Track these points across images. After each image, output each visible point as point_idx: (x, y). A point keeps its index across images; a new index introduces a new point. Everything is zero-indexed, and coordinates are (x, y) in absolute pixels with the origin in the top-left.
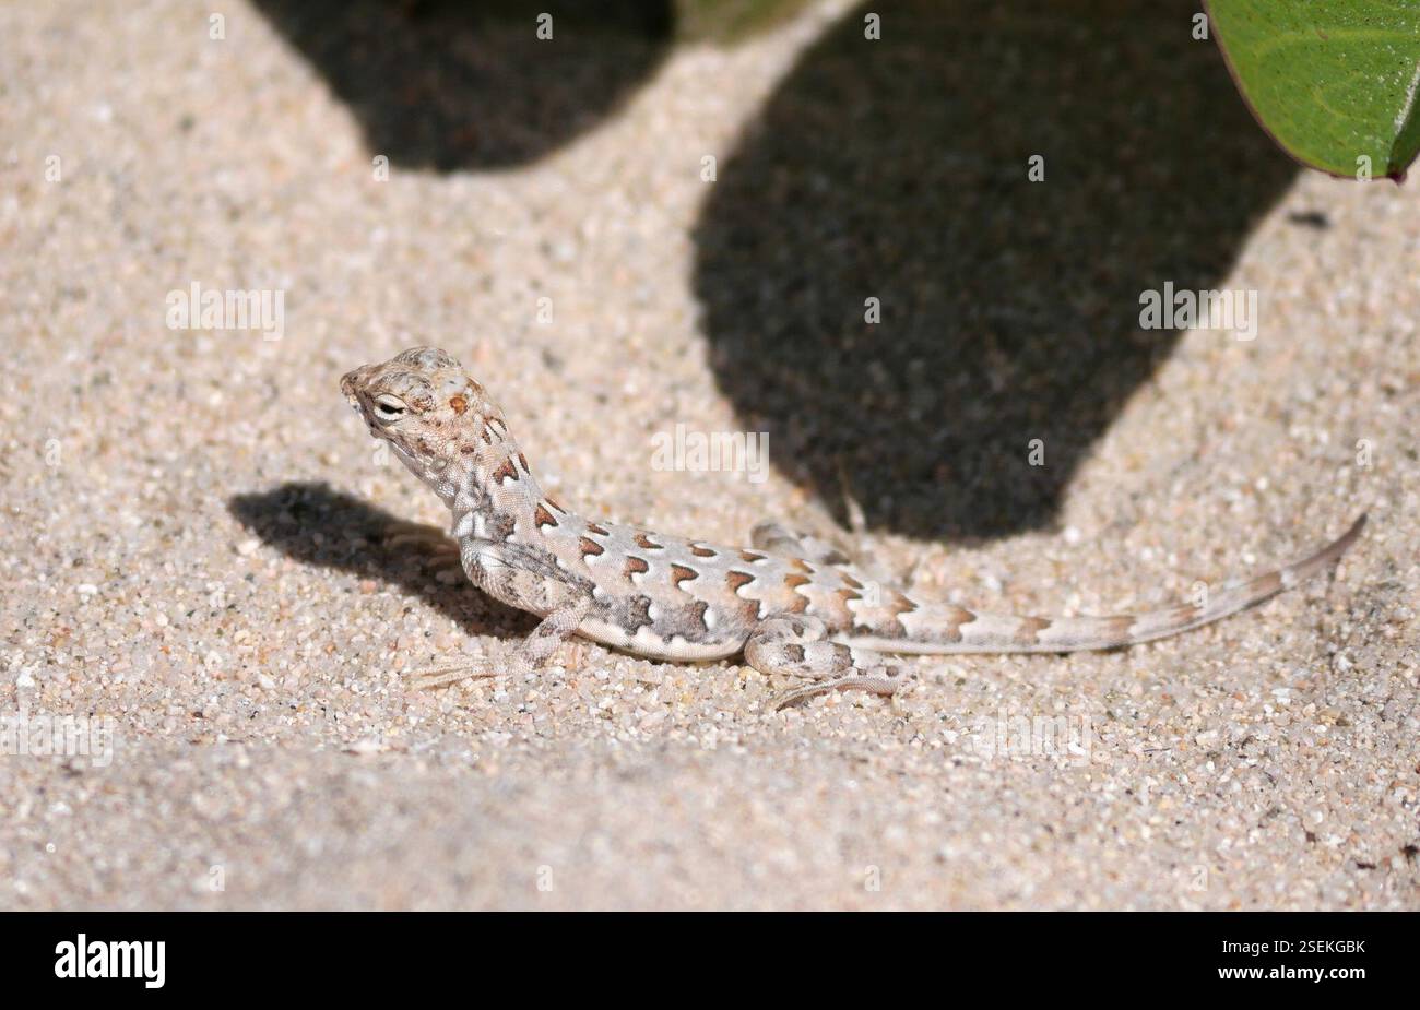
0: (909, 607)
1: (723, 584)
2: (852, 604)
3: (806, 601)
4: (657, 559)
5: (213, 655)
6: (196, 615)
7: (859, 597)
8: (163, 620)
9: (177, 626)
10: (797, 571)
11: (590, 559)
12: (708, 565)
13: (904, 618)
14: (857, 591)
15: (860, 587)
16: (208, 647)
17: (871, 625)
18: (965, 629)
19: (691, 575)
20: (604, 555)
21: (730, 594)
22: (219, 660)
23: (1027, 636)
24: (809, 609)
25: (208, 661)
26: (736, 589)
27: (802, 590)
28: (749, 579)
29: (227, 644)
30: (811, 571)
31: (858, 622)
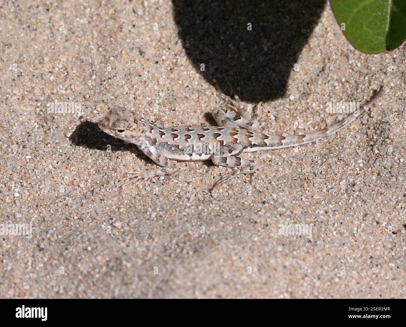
0: (267, 137)
1: (212, 137)
2: (250, 139)
3: (237, 139)
4: (193, 133)
5: (66, 177)
6: (59, 163)
7: (252, 136)
8: (51, 167)
9: (54, 168)
10: (234, 131)
11: (175, 139)
12: (208, 133)
13: (265, 140)
14: (252, 135)
15: (253, 134)
16: (64, 174)
17: (257, 144)
18: (283, 141)
19: (203, 136)
20: (179, 137)
21: (214, 140)
22: (68, 178)
23: (300, 141)
24: (238, 142)
25: (65, 179)
26: (216, 138)
27: (235, 137)
28: (220, 135)
29: (69, 171)
30: (238, 131)
31: (253, 143)
